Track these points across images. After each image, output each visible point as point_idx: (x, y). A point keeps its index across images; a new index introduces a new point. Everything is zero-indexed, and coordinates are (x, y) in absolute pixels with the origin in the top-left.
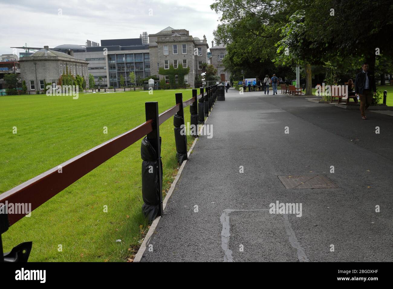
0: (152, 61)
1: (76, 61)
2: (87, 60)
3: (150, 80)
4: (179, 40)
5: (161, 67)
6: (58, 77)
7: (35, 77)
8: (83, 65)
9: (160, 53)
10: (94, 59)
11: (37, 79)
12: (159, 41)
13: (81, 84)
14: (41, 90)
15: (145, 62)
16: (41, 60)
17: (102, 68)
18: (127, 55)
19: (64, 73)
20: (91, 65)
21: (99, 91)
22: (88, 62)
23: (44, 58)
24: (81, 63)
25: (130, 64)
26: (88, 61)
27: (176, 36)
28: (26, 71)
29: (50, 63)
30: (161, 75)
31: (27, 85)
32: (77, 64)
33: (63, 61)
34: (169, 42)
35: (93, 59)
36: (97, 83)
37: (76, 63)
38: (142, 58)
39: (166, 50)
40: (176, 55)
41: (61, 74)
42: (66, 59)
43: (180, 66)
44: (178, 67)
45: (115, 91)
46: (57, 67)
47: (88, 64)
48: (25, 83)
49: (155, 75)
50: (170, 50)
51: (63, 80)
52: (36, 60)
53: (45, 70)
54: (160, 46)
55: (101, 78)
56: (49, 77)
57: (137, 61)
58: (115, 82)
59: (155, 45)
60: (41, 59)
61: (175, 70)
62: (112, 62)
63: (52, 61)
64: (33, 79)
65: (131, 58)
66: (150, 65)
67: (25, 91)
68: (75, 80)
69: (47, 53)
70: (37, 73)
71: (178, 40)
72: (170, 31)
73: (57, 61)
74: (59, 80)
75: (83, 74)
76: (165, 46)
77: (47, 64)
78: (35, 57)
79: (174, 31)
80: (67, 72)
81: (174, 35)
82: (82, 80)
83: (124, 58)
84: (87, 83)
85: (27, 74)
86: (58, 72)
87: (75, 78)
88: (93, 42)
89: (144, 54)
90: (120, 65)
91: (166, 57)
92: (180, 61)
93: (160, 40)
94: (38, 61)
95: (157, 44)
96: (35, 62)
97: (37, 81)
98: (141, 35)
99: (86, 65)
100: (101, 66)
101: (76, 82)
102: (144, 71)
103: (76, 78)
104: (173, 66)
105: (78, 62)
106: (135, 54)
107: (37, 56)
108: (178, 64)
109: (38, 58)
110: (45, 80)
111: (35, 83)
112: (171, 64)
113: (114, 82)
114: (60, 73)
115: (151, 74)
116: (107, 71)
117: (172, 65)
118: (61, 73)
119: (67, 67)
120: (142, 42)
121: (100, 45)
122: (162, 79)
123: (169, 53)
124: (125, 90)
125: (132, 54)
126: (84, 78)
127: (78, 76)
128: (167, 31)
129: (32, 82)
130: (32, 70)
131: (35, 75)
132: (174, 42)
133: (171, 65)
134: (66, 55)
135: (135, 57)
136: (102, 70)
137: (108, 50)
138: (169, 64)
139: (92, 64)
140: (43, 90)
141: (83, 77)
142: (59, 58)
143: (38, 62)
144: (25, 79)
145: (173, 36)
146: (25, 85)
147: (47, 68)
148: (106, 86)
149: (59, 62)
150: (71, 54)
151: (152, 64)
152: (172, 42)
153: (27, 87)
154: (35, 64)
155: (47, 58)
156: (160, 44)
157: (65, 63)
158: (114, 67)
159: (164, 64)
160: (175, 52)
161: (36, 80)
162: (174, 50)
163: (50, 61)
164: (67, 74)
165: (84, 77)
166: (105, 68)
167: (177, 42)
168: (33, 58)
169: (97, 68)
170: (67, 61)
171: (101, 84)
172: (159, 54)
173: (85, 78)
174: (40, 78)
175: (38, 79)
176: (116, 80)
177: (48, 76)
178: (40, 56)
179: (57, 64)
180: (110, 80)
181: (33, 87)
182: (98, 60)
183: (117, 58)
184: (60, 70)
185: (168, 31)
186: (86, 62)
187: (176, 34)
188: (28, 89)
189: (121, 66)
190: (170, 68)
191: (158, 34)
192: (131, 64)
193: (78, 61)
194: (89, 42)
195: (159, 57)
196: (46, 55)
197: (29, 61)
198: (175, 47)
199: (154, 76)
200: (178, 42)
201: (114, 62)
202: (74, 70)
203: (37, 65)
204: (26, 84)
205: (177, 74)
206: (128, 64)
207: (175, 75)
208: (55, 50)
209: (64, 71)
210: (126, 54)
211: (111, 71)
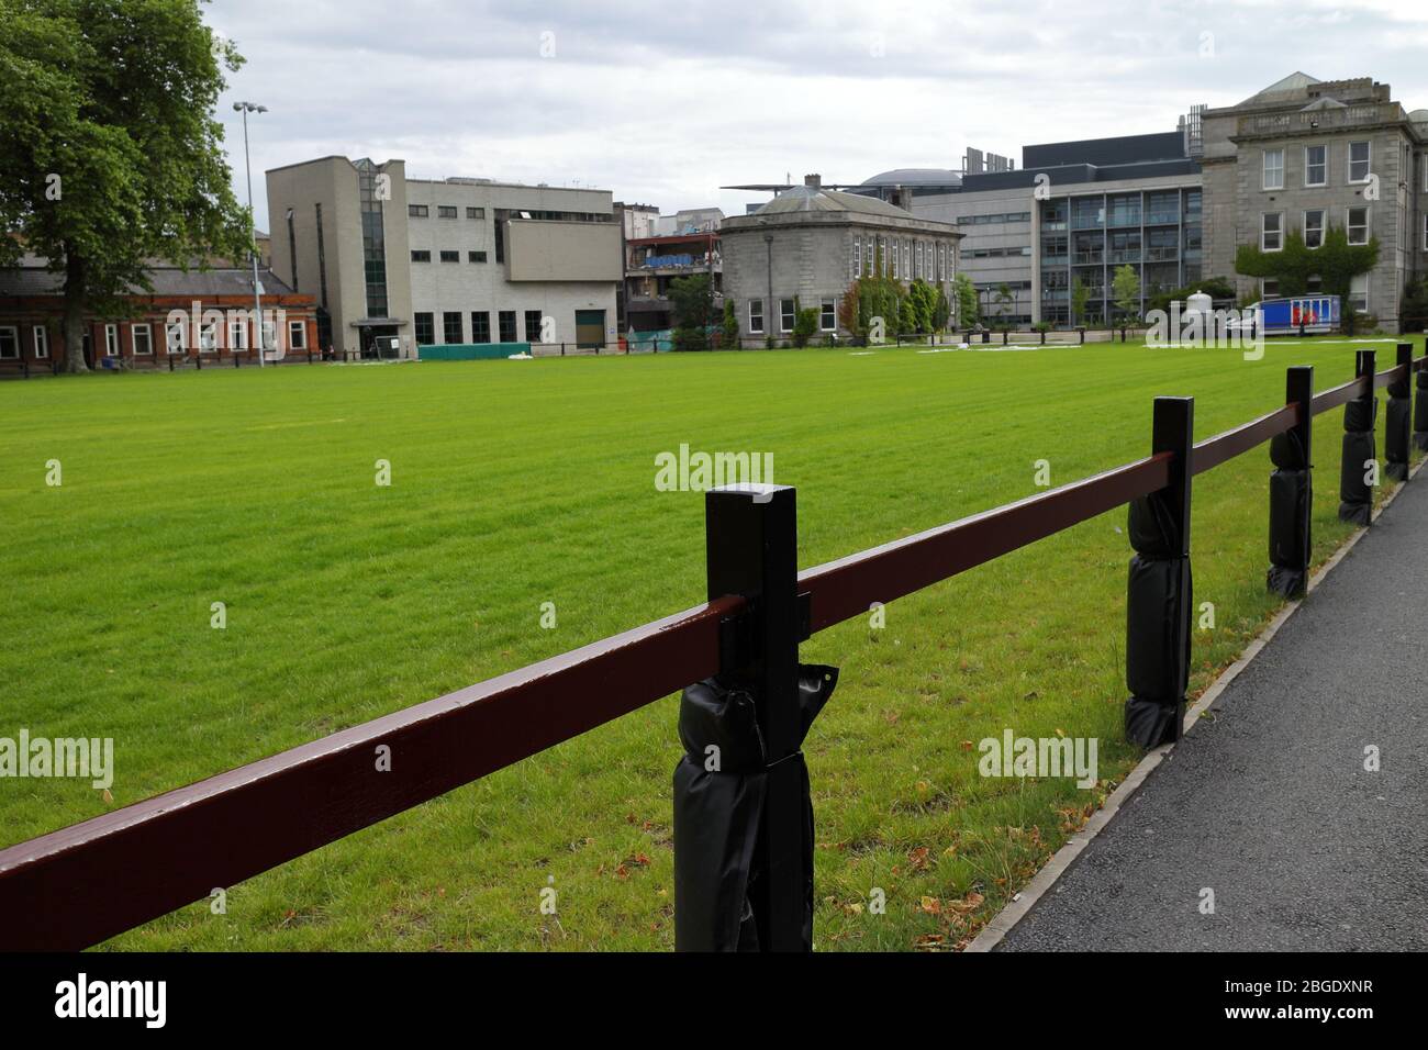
0: (1210, 221)
1: (913, 227)
2: (961, 221)
3: (1193, 297)
4: (1337, 123)
5: (1245, 242)
6: (841, 287)
7: (767, 285)
8: (943, 240)
9: (1245, 185)
10: (988, 218)
11: (771, 296)
12: (1244, 133)
13: (927, 313)
14: (784, 334)
15: (1187, 227)
16: (787, 227)
17: (1015, 252)
18: (1116, 200)
19: (867, 272)
20: (975, 240)
21: (986, 339)
22: (962, 230)
23: (797, 219)
24: (934, 234)
25: (1125, 235)
26: (962, 227)
27: (1323, 109)
28: (738, 266)
29: (819, 236)
30: (1244, 276)
31: (738, 314)
32: (920, 238)
33: (866, 227)
34: (1288, 136)
35: (985, 216)
36: (992, 310)
37: (914, 236)
38: (1177, 208)
39: (1272, 171)
40: (1316, 192)
41: (857, 277)
42: (876, 221)
43: (1335, 235)
44: (1323, 242)
45: (1043, 343)
46: (843, 250)
47: (960, 237)
48: (732, 308)
49: (1219, 275)
50: (1291, 170)
51: (862, 299)
52: (773, 228)
53: (801, 263)
54: (1245, 154)
55: (1006, 289)
56: (812, 287)
57: (1155, 221)
58: (1063, 304)
59: (1228, 154)
60: (789, 220)
61: (1308, 256)
62: (1053, 227)
63: (825, 230)
64: (761, 293)
65: (1131, 209)
66: (1204, 237)
67: (731, 335)
68: (907, 299)
69: (812, 200)
70: (774, 273)
71: (1329, 126)
72: (1300, 91)
73: (843, 229)
74: (848, 296)
75: (939, 276)
76: (1269, 152)
77: (807, 237)
78: (768, 215)
79: (1316, 90)
80: (878, 267)
81: (1316, 104)
82: (935, 300)
83: (1102, 213)
84: (954, 309)
85: (741, 278)
86: (843, 269)
87: (908, 291)
88: (988, 154)
89: (1186, 191)
90: (1087, 238)
91: (1272, 199)
92: (1336, 214)
93: (1250, 128)
94: (779, 229)
95: (1236, 146)
96: (770, 232)
97: (771, 302)
98: (1182, 118)
99: (953, 241)
100: (1011, 243)
101: (910, 306)
102: (1182, 261)
103: (913, 288)
104: (1301, 239)
105: (924, 232)
106: (1148, 194)
107: (778, 211)
108: (1324, 228)
109: (781, 220)
110: (796, 297)
111: (765, 307)
112: (1294, 230)
113: (1056, 304)
114: (851, 271)
115: (1204, 271)
116: (1034, 261)
117: (1298, 232)
118: (856, 272)
119: (879, 251)
120: (1186, 147)
121: (1019, 166)
122: (1247, 293)
123: (1286, 184)
124: (1082, 337)
125: (1136, 194)
126: (942, 292)
127: (920, 282)
128: (1285, 92)
129: (757, 307)
130: (758, 261)
131: (767, 280)
132: (1313, 132)
133: (1291, 233)
134: (883, 205)
135: (1148, 208)
136: (1014, 261)
137: (1053, 183)
138: (1281, 231)
139: (975, 238)
140: (788, 333)
141: (940, 285)
142: (852, 218)
143: (778, 235)
144: (733, 296)
145: (1308, 108)
146: (733, 316)
147: (808, 253)
148: (1028, 319)
149: (851, 233)
150: (901, 201)
151: (1210, 231)
152: (1301, 135)
153: (740, 323)
154: (770, 241)
155: (809, 218)
156: (1246, 145)
157: (872, 234)
158: (1063, 249)
159: (1259, 231)
160: (1316, 175)
161: (768, 299)
162: (1312, 170)
163: (818, 230)
164: (878, 273)
165: (945, 286)
166: (1025, 251)
167: (1327, 133)
168: (761, 219)
169: (996, 253)
170: (879, 229)
171: (1005, 314)
172: (1240, 191)
173: (948, 291)
174: (781, 292)
175: (773, 294)
176: (1067, 297)
177: (808, 282)
178: (787, 210)
179: (842, 241)
180: (1044, 298)
181: (757, 323)
182: (1003, 222)
183: (1075, 211)
184: (851, 262)
185: (1292, 92)
186: (955, 230)
187: (1327, 99)
188: (742, 331)
189: (1086, 243)
190: (1287, 247)
191: (1245, 104)
192: (1131, 235)
193: (925, 228)
194: (973, 156)
195: (1240, 202)
196: (807, 209)
197: (748, 231)
198: (1317, 155)
199: (1217, 280)
200: (1330, 133)
201: (1061, 227)
202: (907, 262)
203: (774, 244)
204: (736, 314)
205: (1320, 272)
206: (1116, 236)
207: (1309, 275)
208: (862, 190)
209: (869, 265)
210: (1112, 197)
211: (1047, 262)
